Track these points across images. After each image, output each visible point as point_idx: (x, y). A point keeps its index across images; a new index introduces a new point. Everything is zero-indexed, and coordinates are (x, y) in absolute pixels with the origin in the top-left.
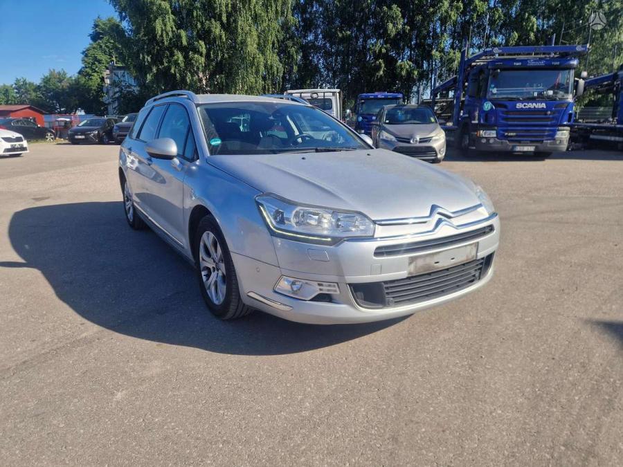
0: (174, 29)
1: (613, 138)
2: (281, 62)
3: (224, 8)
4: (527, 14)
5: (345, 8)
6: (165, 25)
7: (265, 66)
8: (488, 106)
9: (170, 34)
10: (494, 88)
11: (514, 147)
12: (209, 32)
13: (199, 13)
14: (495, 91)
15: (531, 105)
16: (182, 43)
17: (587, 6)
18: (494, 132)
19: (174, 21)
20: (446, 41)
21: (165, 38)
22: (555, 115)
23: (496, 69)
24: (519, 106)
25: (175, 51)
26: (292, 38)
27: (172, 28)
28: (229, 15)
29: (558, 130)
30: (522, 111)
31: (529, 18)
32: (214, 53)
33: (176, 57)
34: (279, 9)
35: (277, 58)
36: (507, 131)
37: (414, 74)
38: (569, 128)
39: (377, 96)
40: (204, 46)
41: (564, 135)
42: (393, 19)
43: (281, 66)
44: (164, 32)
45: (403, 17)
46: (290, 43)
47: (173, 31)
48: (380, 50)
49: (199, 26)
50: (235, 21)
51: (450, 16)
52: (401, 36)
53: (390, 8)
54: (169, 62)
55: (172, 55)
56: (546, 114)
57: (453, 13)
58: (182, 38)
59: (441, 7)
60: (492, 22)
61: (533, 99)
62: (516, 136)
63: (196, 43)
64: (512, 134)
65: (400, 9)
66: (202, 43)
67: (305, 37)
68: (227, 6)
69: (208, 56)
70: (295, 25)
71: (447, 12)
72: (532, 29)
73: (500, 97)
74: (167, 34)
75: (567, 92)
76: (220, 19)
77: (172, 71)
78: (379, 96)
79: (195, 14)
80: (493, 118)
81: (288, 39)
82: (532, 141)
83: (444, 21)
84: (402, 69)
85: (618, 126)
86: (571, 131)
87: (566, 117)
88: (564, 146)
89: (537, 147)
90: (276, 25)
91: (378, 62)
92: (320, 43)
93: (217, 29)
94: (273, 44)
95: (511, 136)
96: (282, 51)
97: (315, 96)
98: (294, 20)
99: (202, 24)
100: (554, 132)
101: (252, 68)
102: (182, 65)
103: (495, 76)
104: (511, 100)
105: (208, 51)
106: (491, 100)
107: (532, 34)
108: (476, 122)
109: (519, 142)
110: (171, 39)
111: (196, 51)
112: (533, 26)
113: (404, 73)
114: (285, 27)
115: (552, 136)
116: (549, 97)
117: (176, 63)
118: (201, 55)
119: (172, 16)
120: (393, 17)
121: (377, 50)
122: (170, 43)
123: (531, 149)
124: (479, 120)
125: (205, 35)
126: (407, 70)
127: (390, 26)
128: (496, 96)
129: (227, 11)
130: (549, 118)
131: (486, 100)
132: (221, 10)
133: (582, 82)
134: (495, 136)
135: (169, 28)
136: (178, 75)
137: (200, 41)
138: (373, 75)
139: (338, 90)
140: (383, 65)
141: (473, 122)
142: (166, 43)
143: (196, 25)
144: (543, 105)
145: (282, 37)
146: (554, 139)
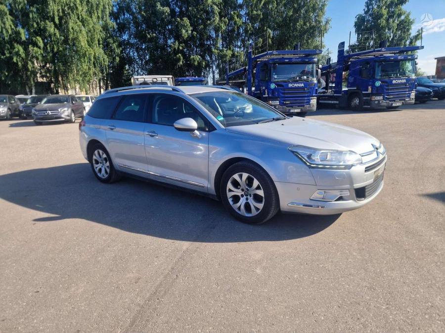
0: (13, 27)
1: (333, 102)
2: (106, 54)
3: (56, 13)
4: (265, 28)
5: (150, 18)
6: (4, 24)
7: (95, 58)
8: (273, 86)
9: (10, 32)
10: (275, 75)
11: (289, 110)
12: (45, 30)
13: (34, 15)
14: (276, 77)
15: (296, 85)
16: (21, 38)
17: (298, 24)
18: (278, 101)
19: (12, 20)
20: (220, 43)
21: (5, 35)
22: (309, 91)
23: (275, 64)
24: (290, 85)
25: (15, 45)
26: (111, 36)
27: (11, 26)
28: (60, 19)
29: (311, 99)
30: (291, 88)
31: (266, 30)
32: (50, 47)
33: (16, 50)
34: (100, 15)
35: (102, 51)
36: (285, 100)
37: (202, 64)
38: (316, 98)
39: (189, 79)
40: (41, 41)
41: (314, 101)
42: (184, 26)
43: (106, 57)
44: (4, 30)
45: (191, 26)
46: (111, 41)
47: (12, 29)
48: (178, 48)
49: (35, 25)
50: (66, 22)
51: (221, 27)
52: (191, 38)
53: (182, 20)
54: (10, 53)
55: (13, 47)
56: (304, 90)
57: (223, 25)
58: (21, 34)
59: (214, 20)
60: (246, 31)
61: (296, 82)
62: (290, 103)
63: (34, 39)
64: (288, 102)
65: (188, 21)
66: (39, 38)
67: (121, 36)
68: (58, 11)
69: (45, 49)
70: (113, 27)
71: (218, 24)
72: (269, 37)
73: (279, 80)
74: (7, 31)
75: (313, 77)
76: (53, 20)
77: (15, 60)
78: (190, 80)
79: (31, 16)
80: (276, 93)
81: (109, 38)
82: (298, 106)
83: (217, 29)
84: (194, 61)
85: (335, 95)
86: (317, 99)
87: (314, 91)
88: (315, 108)
89: (301, 109)
90: (99, 27)
91: (178, 56)
92: (133, 41)
93: (51, 28)
94: (99, 41)
95: (287, 104)
96: (106, 46)
97: (155, 80)
98: (112, 24)
99: (37, 23)
100: (309, 100)
101: (84, 58)
102: (23, 55)
103: (275, 68)
104: (284, 82)
105: (45, 44)
106: (274, 83)
107: (270, 40)
108: (267, 96)
109: (292, 107)
110: (10, 35)
111: (35, 44)
112: (270, 35)
113: (196, 63)
114: (105, 28)
115: (308, 103)
116: (304, 80)
117: (17, 54)
118: (40, 48)
119: (9, 17)
120: (184, 25)
121: (176, 47)
122: (10, 38)
123: (298, 110)
124: (268, 94)
125: (41, 32)
126: (198, 62)
127: (184, 31)
128: (276, 80)
129: (58, 15)
130: (305, 92)
131: (272, 83)
132: (54, 14)
133: (319, 70)
134: (278, 104)
135: (8, 26)
136: (19, 63)
137: (38, 37)
138: (176, 65)
139: (171, 76)
140: (182, 58)
141: (264, 96)
142: (6, 38)
143: (33, 25)
144: (303, 85)
145: (105, 36)
146: (310, 104)
